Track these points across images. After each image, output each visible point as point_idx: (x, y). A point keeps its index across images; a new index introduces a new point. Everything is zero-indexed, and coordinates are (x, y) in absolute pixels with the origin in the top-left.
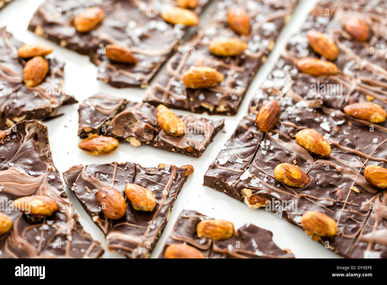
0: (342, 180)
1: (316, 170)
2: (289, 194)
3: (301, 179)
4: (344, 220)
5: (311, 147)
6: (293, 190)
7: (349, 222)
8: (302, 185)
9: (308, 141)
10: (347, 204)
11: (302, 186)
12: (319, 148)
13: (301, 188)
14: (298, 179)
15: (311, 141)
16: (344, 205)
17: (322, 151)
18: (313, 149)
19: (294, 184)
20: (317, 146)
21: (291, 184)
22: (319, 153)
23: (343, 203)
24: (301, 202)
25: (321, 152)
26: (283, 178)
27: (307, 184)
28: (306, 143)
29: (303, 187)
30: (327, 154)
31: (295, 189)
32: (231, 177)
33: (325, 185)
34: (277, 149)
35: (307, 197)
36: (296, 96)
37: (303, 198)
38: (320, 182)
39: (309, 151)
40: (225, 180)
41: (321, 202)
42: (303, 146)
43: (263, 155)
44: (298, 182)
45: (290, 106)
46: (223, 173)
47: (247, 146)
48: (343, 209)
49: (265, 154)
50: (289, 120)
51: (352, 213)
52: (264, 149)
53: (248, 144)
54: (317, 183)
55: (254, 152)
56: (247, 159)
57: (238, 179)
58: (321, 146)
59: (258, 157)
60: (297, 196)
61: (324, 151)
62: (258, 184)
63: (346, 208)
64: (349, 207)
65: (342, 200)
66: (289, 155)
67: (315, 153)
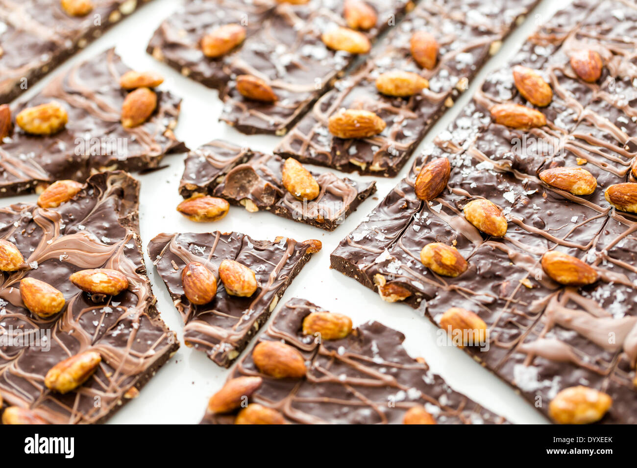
0: (513, 270)
1: (481, 255)
2: (436, 284)
3: (456, 265)
4: (502, 324)
5: (480, 224)
6: (443, 279)
7: (509, 326)
8: (456, 273)
9: (477, 215)
10: (512, 303)
11: (456, 275)
12: (490, 225)
13: (455, 277)
14: (452, 265)
15: (480, 215)
16: (508, 303)
17: (494, 229)
18: (482, 227)
19: (445, 272)
20: (488, 223)
21: (441, 271)
22: (490, 232)
23: (506, 301)
24: (450, 296)
25: (493, 231)
26: (431, 262)
27: (463, 272)
28: (475, 217)
29: (457, 277)
30: (501, 234)
31: (445, 278)
32: (365, 258)
33: (488, 276)
34: (435, 225)
35: (460, 290)
36: (480, 153)
37: (453, 291)
38: (482, 271)
39: (478, 230)
40: (356, 261)
41: (477, 298)
42: (470, 222)
43: (415, 231)
44: (451, 269)
45: (467, 167)
46: (355, 252)
47: (396, 219)
48: (505, 309)
49: (417, 231)
50: (462, 185)
51: (515, 315)
52: (417, 224)
53: (399, 215)
54: (478, 273)
55: (404, 227)
56: (391, 236)
57: (373, 261)
58: (493, 223)
59: (407, 234)
60: (446, 288)
61: (497, 230)
62: (397, 270)
63: (509, 307)
64: (513, 306)
65: (506, 296)
66: (449, 233)
67: (485, 231)
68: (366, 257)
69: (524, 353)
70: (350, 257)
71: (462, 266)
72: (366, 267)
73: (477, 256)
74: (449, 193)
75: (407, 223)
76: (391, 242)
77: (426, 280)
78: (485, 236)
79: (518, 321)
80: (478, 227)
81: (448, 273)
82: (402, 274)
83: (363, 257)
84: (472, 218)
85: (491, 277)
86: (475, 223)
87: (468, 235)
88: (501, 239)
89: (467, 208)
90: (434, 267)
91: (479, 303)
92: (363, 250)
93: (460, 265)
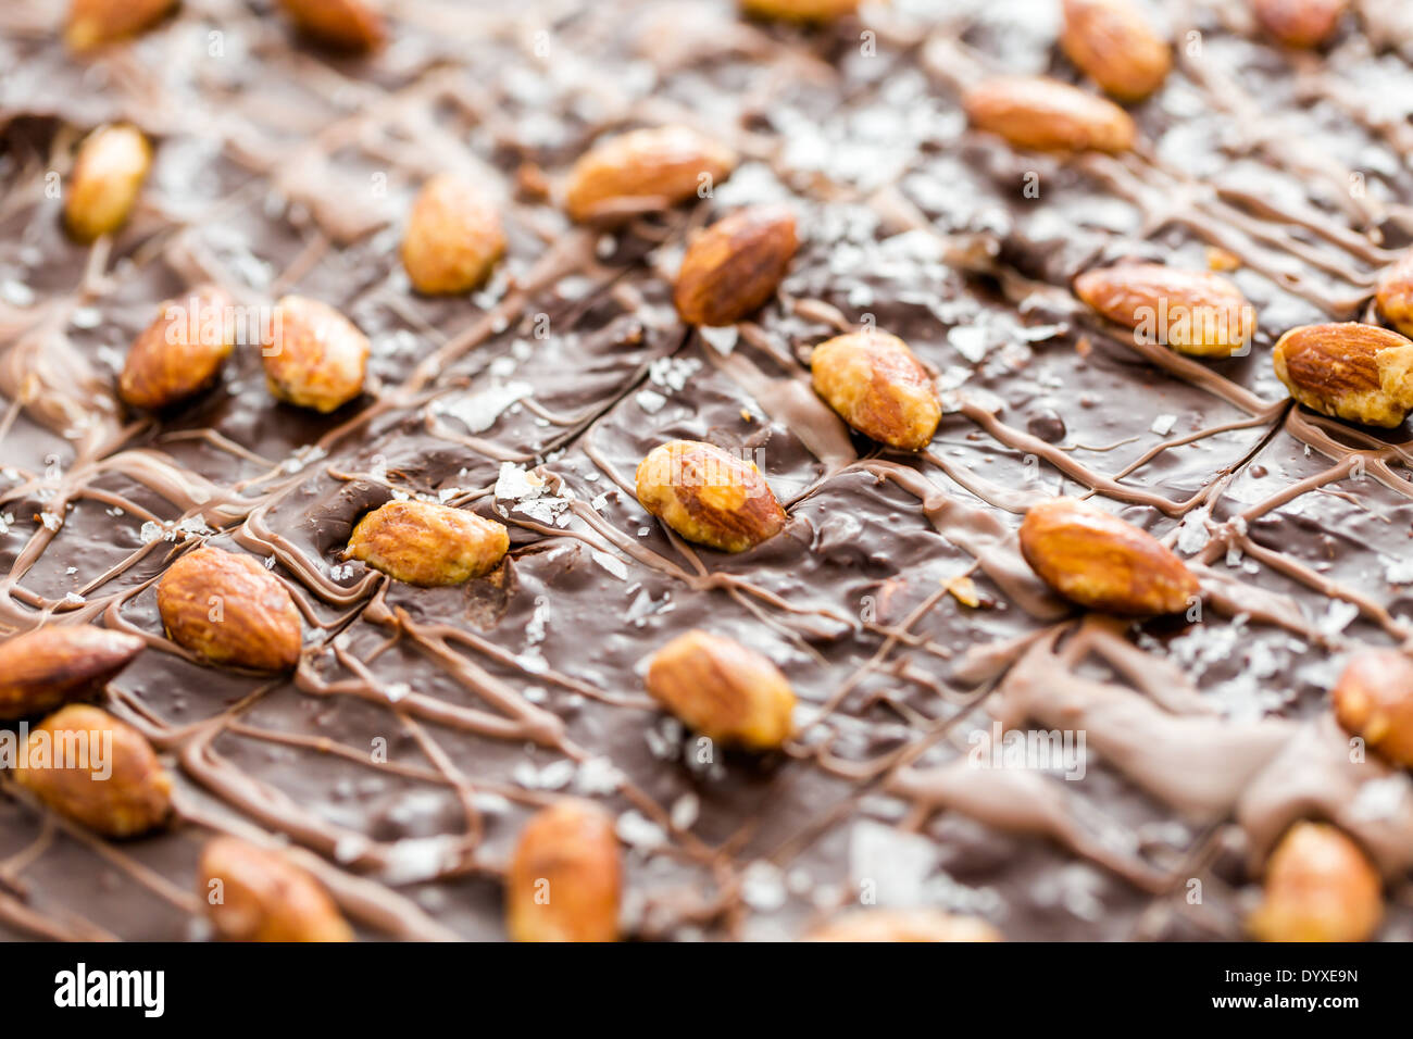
0: (928, 549)
1: (836, 496)
2: (672, 569)
3: (743, 514)
4: (855, 704)
5: (852, 405)
6: (698, 555)
7: (878, 713)
8: (741, 541)
9: (845, 374)
10: (900, 644)
11: (741, 545)
12: (882, 408)
13: (735, 553)
14: (729, 511)
15: (857, 376)
16: (888, 645)
17: (895, 423)
18: (858, 414)
19: (704, 533)
20: (877, 402)
21: (691, 528)
22: (880, 431)
23: (884, 637)
24: (708, 607)
25: (889, 430)
26: (665, 498)
27: (763, 539)
28: (838, 381)
29: (744, 551)
30: (913, 441)
31: (705, 554)
32: (463, 472)
33: (846, 559)
34: (714, 398)
35: (740, 589)
36: (905, 212)
37: (720, 592)
38: (828, 542)
39: (844, 423)
40: (433, 483)
41: (794, 620)
42: (824, 399)
43: (643, 411)
44: (726, 524)
45: (853, 243)
46: (438, 455)
47: (595, 371)
48: (875, 662)
49: (652, 410)
50: (827, 296)
51: (903, 681)
52: (657, 389)
53: (608, 361)
54: (813, 547)
55: (614, 393)
56: (567, 417)
57: (487, 484)
58: (893, 402)
59: (618, 417)
60: (703, 580)
61: (901, 423)
62: (556, 514)
63: (890, 657)
64: (903, 656)
65: (885, 622)
66: (749, 425)
67: (866, 429)
68: (469, 469)
69: (906, 797)
70: (418, 467)
71: (765, 519)
72: (459, 496)
73: (825, 499)
74: (781, 315)
75: (628, 386)
76: (561, 436)
77: (644, 553)
78: (864, 444)
79: (909, 703)
80: (844, 414)
81: (715, 535)
82: (567, 528)
83: (458, 471)
84: (831, 383)
85: (851, 565)
86: (837, 401)
87: (809, 438)
88: (914, 458)
89: (821, 355)
90: (673, 512)
91: (796, 636)
92: (466, 450)
93: (758, 514)
